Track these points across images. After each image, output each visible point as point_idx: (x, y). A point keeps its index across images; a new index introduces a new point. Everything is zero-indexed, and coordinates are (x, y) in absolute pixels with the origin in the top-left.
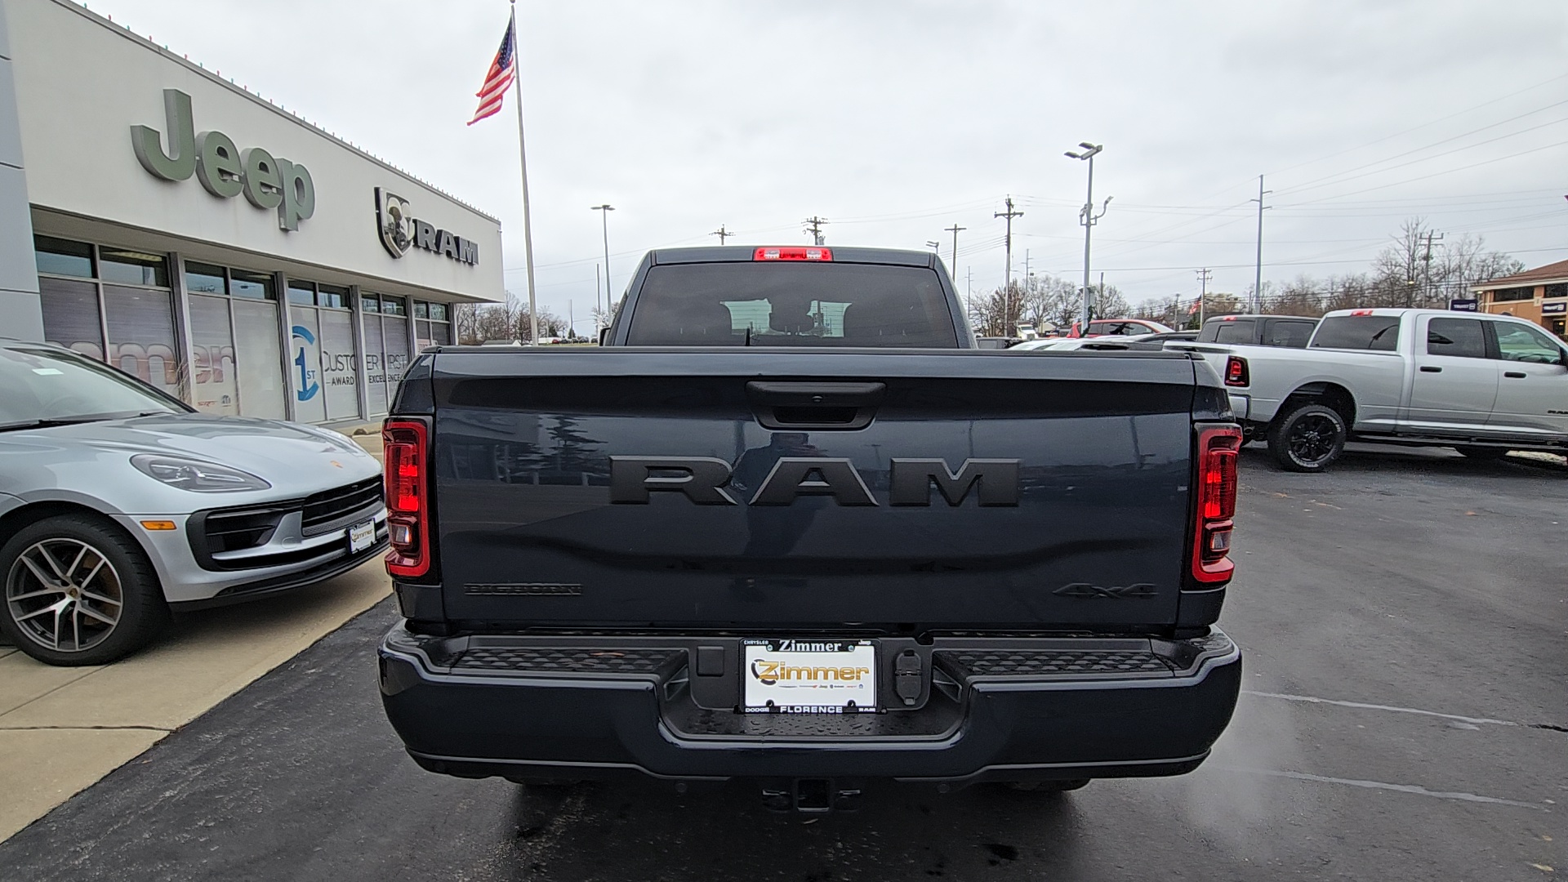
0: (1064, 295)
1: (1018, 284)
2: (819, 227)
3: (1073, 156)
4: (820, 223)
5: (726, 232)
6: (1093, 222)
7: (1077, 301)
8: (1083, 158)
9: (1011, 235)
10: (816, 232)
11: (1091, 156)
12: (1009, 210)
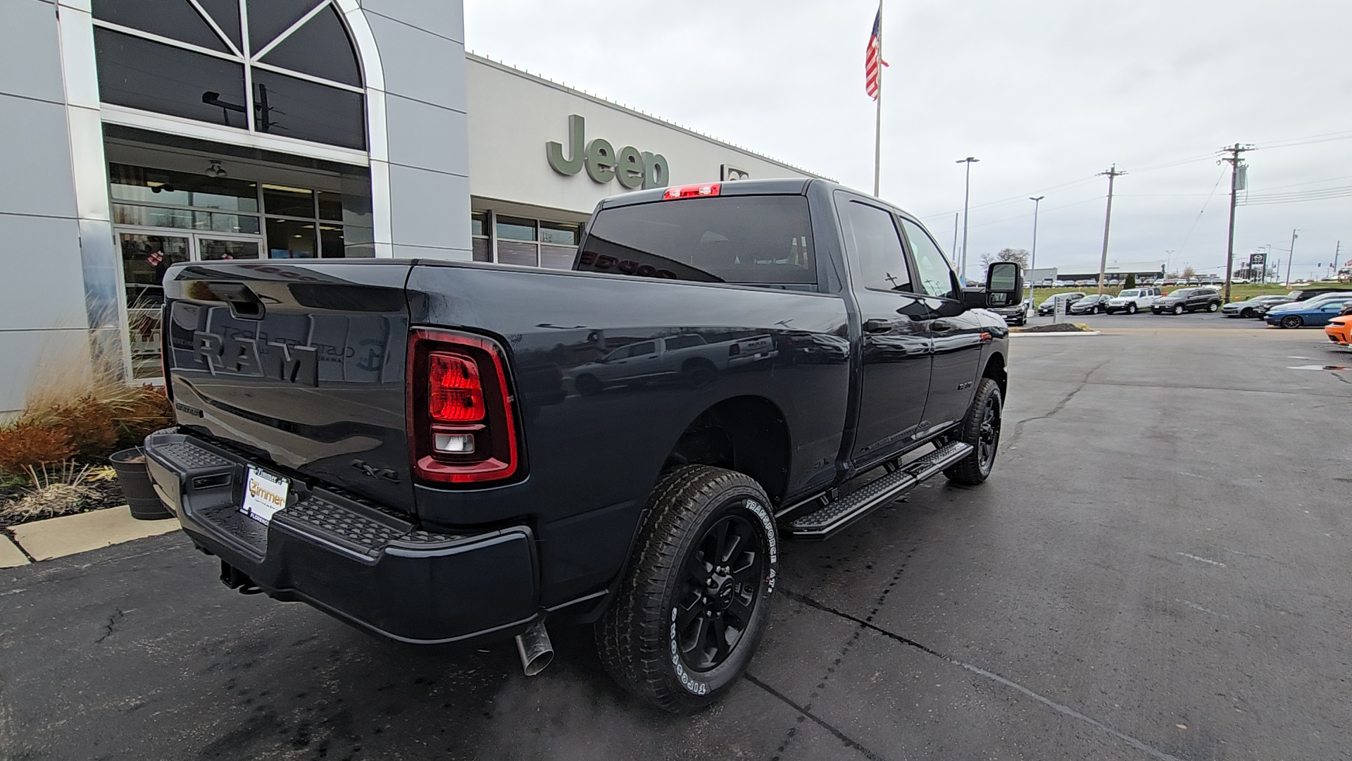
2: (1240, 155)
5: (1116, 171)
10: (1235, 161)
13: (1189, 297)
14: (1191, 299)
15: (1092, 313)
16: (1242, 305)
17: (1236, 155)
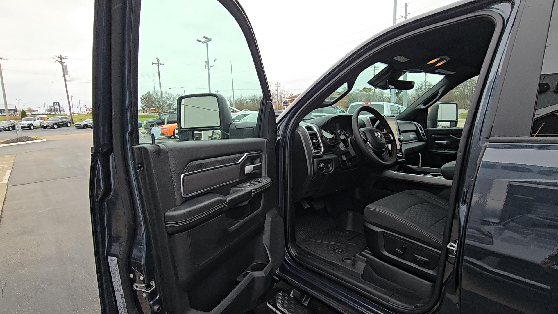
0: (169, 97)
1: (150, 93)
3: (200, 41)
4: (63, 58)
6: (210, 68)
7: (173, 100)
8: (203, 43)
9: (160, 72)
10: (62, 63)
11: (207, 42)
12: (158, 62)
13: (58, 121)
15: (9, 130)
16: (83, 123)
17: (61, 60)
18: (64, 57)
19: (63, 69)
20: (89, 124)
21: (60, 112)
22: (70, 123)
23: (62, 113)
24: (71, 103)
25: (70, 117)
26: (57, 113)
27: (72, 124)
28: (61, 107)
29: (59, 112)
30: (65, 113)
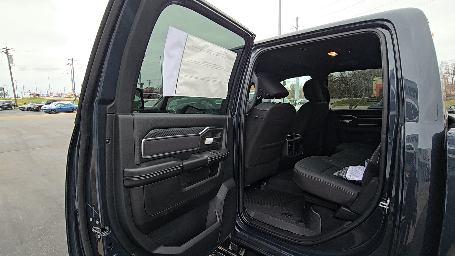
10: (7, 53)
13: (3, 104)
14: (4, 104)
16: (26, 106)
17: (7, 51)
18: (10, 49)
19: (8, 58)
20: (33, 107)
21: (5, 96)
22: (15, 107)
23: (7, 97)
24: (15, 88)
25: (15, 101)
26: (1, 97)
27: (16, 107)
28: (5, 92)
29: (3, 97)
30: (9, 97)
